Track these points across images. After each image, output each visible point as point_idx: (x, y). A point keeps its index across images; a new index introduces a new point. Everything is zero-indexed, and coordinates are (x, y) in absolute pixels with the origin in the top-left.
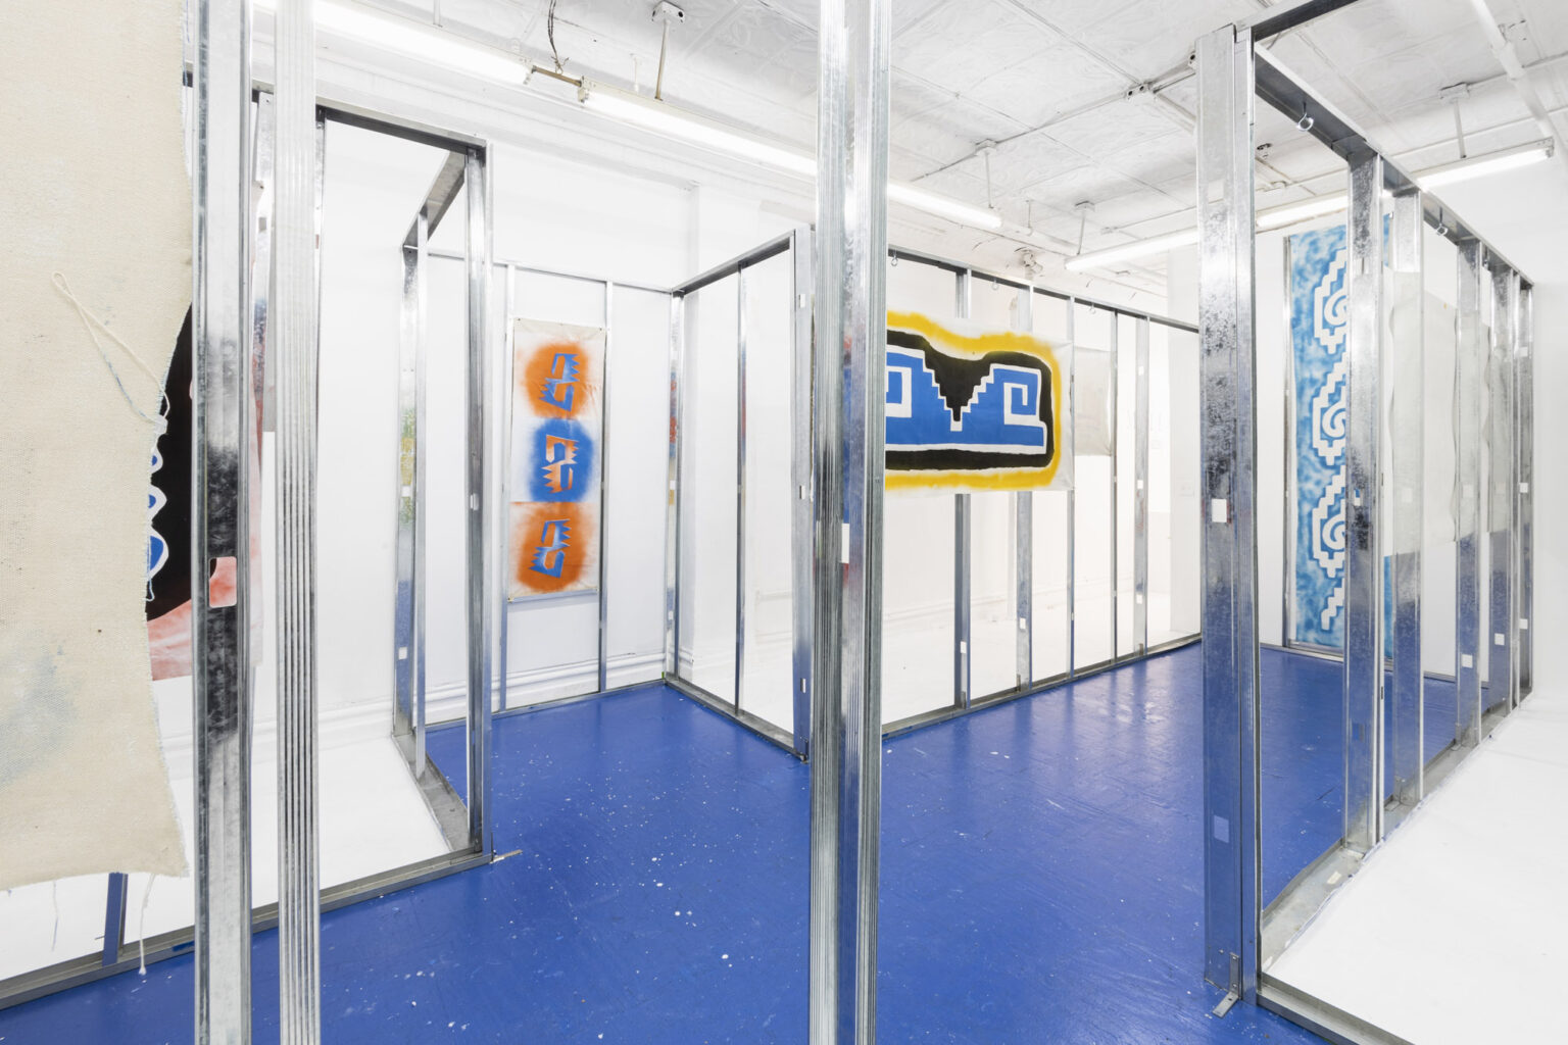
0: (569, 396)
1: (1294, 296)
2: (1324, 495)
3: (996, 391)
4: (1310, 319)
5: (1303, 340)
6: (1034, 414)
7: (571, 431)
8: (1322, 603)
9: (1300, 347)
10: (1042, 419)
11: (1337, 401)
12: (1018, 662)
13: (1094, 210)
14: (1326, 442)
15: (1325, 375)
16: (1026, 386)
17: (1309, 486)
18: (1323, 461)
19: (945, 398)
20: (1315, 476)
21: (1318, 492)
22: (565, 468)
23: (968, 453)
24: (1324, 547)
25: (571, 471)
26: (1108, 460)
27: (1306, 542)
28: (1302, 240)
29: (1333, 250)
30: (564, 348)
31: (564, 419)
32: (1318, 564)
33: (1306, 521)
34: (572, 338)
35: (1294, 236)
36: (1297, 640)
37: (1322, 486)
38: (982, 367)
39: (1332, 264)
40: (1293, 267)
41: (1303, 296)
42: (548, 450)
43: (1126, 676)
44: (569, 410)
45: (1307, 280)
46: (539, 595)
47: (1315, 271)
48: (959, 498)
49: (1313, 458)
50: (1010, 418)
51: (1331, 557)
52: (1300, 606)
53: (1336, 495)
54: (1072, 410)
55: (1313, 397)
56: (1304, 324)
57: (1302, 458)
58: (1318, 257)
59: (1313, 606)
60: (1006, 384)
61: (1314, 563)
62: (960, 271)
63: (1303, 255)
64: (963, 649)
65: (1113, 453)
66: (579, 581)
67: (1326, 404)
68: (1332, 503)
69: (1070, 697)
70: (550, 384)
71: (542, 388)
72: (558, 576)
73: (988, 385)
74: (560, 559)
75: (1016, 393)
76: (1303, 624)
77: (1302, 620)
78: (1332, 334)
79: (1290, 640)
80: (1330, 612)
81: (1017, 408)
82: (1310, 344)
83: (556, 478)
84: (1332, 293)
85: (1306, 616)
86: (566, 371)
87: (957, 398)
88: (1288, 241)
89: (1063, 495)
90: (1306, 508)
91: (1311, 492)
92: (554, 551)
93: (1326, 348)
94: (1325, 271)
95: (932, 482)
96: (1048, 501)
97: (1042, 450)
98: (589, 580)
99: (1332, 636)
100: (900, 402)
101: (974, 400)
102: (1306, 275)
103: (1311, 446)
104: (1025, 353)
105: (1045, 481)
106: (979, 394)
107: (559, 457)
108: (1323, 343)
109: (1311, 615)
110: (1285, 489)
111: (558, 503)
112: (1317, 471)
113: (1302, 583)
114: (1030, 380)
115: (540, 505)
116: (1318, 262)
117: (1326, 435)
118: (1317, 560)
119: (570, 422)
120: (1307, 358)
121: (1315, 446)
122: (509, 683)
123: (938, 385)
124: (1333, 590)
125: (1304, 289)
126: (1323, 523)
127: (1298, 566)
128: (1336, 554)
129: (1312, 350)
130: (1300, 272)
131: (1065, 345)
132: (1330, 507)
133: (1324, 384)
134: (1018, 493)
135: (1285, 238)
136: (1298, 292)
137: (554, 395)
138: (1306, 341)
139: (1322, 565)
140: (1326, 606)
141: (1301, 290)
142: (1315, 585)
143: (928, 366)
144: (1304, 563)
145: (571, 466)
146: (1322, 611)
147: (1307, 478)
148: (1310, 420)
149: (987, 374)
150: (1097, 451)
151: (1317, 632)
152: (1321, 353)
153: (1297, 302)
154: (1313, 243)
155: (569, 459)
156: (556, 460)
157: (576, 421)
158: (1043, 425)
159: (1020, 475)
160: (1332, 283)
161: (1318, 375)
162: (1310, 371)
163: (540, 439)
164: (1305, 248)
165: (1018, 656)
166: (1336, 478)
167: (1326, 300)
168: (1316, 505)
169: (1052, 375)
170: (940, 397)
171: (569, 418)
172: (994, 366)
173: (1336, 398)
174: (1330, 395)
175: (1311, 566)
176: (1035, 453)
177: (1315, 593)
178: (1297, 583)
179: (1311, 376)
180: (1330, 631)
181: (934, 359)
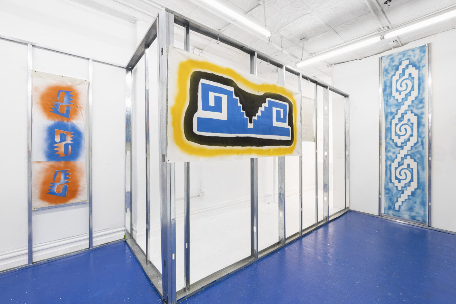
0: (68, 111)
1: (383, 80)
2: (396, 158)
3: (269, 111)
4: (390, 89)
5: (387, 97)
6: (286, 122)
7: (69, 128)
8: (395, 200)
9: (386, 100)
10: (289, 125)
11: (402, 121)
12: (279, 231)
13: (307, 42)
14: (397, 137)
15: (397, 111)
16: (282, 110)
17: (390, 154)
18: (396, 144)
19: (244, 112)
20: (393, 150)
21: (394, 156)
22: (66, 146)
23: (256, 138)
24: (396, 178)
25: (70, 146)
26: (314, 143)
27: (389, 176)
28: (387, 58)
29: (400, 61)
30: (64, 88)
31: (65, 122)
32: (394, 185)
33: (388, 168)
34: (69, 84)
35: (383, 57)
36: (385, 213)
37: (396, 154)
38: (262, 99)
39: (400, 67)
40: (383, 69)
41: (388, 80)
42: (56, 137)
43: (321, 231)
44: (68, 118)
45: (389, 73)
46: (54, 205)
47: (393, 69)
48: (252, 160)
49: (391, 143)
50: (275, 124)
51: (399, 182)
52: (386, 201)
53: (402, 158)
54: (301, 122)
55: (392, 119)
56: (388, 91)
57: (387, 144)
58: (394, 64)
59: (392, 201)
60: (273, 108)
61: (392, 184)
62: (252, 53)
63: (387, 64)
64: (255, 230)
65: (316, 140)
66: (77, 198)
67: (397, 122)
68: (400, 161)
69: (301, 244)
70: (56, 105)
71: (51, 106)
72: (65, 196)
73: (265, 107)
74: (65, 188)
75: (278, 113)
76: (387, 208)
77: (387, 206)
78: (400, 94)
79: (381, 213)
80: (399, 203)
81: (278, 119)
82: (390, 98)
83: (62, 150)
84: (400, 78)
85: (389, 204)
86: (66, 99)
87: (251, 113)
88: (381, 59)
89: (297, 158)
90: (389, 163)
91: (391, 156)
92: (62, 185)
93: (397, 100)
94: (397, 69)
95: (238, 152)
96: (291, 161)
97: (289, 138)
98: (83, 197)
99: (400, 213)
100: (221, 112)
101: (259, 114)
102: (389, 71)
103: (391, 138)
104: (282, 95)
105: (290, 152)
106: (261, 111)
107: (63, 139)
108: (396, 98)
109: (390, 204)
110: (380, 155)
111: (63, 162)
112: (393, 148)
113: (387, 192)
114: (284, 107)
115: (52, 163)
116: (394, 66)
117: (397, 134)
118: (394, 183)
119: (69, 123)
120: (389, 104)
121: (392, 138)
122: (34, 249)
123: (241, 105)
124: (400, 195)
125: (388, 77)
126: (396, 169)
127: (385, 185)
128: (401, 181)
129: (391, 101)
130: (386, 71)
131: (298, 94)
132: (399, 163)
133: (397, 114)
134: (279, 157)
135: (379, 58)
136: (386, 78)
137: (59, 110)
138: (389, 98)
139: (396, 185)
140: (397, 201)
141: (387, 78)
142: (392, 192)
143: (236, 96)
144: (388, 184)
145: (70, 144)
146: (395, 203)
147: (389, 151)
148: (391, 128)
149: (265, 102)
150: (309, 140)
151: (393, 211)
152: (395, 102)
153: (385, 82)
154: (392, 59)
155: (69, 140)
156: (61, 141)
157: (72, 123)
158: (289, 127)
159: (280, 149)
160: (400, 74)
161: (394, 110)
162: (391, 109)
163: (51, 132)
164: (388, 61)
165: (279, 228)
166: (401, 151)
167: (397, 81)
168: (393, 161)
169: (293, 106)
170: (242, 111)
171: (68, 122)
172: (268, 99)
173: (402, 119)
174: (399, 118)
175: (391, 185)
176: (286, 139)
177: (392, 196)
178: (385, 192)
179: (391, 111)
180: (399, 211)
181: (239, 92)
